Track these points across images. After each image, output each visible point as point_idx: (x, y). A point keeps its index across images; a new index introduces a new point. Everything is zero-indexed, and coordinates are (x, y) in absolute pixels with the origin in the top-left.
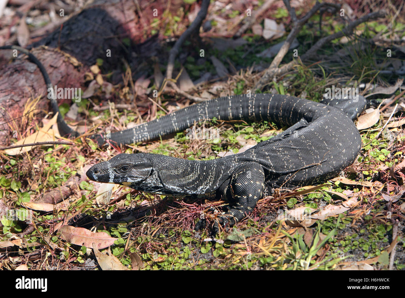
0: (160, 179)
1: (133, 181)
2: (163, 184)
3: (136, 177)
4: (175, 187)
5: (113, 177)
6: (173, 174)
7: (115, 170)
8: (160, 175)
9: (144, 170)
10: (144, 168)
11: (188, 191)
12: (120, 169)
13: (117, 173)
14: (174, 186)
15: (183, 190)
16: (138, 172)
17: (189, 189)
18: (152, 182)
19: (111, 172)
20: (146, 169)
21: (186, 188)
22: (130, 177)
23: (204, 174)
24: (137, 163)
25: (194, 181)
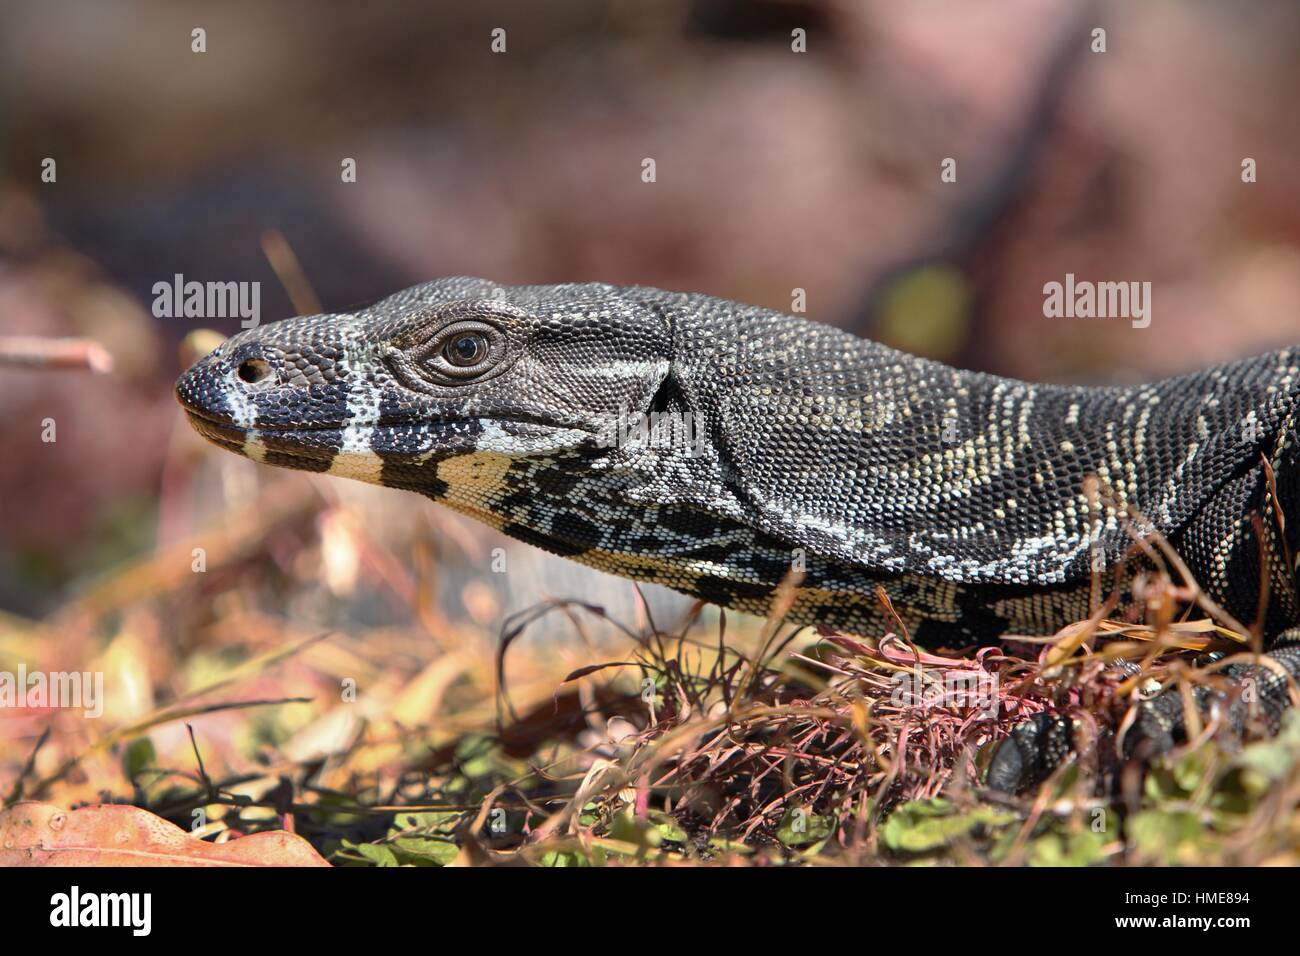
0: (726, 456)
1: (519, 446)
2: (743, 497)
3: (546, 420)
4: (839, 529)
5: (374, 414)
6: (825, 422)
7: (389, 362)
8: (728, 422)
9: (609, 373)
10: (610, 358)
11: (937, 560)
12: (431, 354)
13: (405, 382)
14: (833, 516)
15: (900, 549)
16: (560, 380)
17: (942, 548)
18: (660, 469)
19: (358, 371)
20: (626, 369)
21: (925, 540)
22: (501, 415)
23: (1068, 446)
24: (556, 318)
25: (986, 497)
